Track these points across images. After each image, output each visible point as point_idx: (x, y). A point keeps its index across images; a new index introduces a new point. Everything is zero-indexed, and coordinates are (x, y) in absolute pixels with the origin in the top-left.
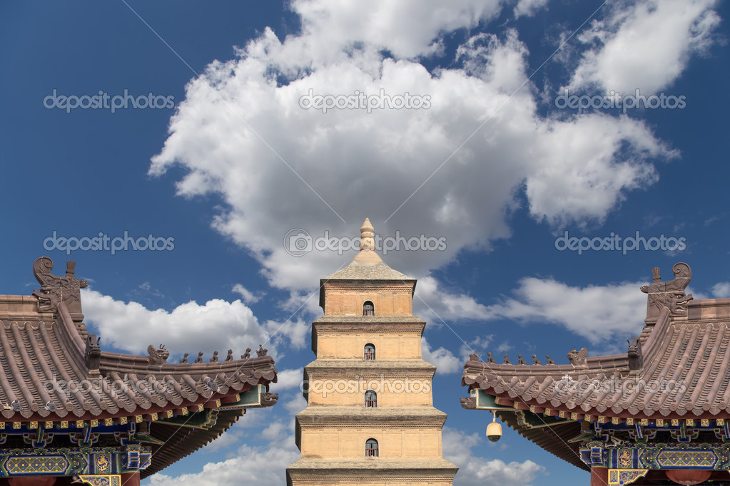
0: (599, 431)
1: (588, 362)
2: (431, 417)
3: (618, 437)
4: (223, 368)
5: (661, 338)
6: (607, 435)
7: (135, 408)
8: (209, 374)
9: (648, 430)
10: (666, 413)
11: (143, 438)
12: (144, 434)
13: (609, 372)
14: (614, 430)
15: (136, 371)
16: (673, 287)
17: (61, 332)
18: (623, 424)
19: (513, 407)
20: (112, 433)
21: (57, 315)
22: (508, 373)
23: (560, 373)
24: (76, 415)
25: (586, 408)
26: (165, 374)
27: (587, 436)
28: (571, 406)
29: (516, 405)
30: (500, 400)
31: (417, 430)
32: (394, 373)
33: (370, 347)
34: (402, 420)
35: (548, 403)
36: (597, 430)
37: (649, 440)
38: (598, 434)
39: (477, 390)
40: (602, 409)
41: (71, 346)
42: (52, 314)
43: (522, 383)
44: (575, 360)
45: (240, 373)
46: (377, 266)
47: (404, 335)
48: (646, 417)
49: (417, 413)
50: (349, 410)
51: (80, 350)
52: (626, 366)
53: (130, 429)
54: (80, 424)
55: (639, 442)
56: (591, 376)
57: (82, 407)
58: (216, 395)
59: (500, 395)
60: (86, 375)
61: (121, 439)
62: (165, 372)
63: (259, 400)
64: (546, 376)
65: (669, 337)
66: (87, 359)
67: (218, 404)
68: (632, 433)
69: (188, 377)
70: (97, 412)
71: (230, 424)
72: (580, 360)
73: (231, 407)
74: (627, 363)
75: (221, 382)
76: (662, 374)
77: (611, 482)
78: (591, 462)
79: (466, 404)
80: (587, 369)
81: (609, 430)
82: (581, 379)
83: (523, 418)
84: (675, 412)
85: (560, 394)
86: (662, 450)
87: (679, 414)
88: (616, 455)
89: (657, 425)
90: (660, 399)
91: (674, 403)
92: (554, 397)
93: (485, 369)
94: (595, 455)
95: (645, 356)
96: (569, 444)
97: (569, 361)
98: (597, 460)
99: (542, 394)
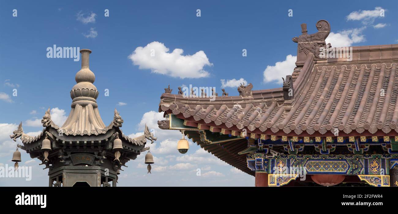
0: (261, 146)
1: (253, 94)
3: (275, 150)
5: (307, 76)
6: (268, 149)
9: (298, 145)
10: (311, 132)
13: (269, 102)
14: (272, 145)
16: (317, 38)
18: (279, 141)
19: (197, 128)
22: (193, 102)
23: (232, 102)
25: (252, 128)
27: (252, 149)
28: (240, 127)
29: (200, 126)
30: (188, 123)
35: (223, 125)
36: (260, 145)
37: (299, 152)
38: (261, 148)
39: (170, 115)
40: (263, 129)
43: (204, 110)
44: (244, 92)
48: (296, 135)
52: (281, 97)
55: (291, 154)
56: (256, 104)
59: (188, 119)
64: (221, 104)
65: (313, 75)
68: (286, 147)
72: (247, 92)
74: (282, 95)
76: (308, 103)
77: (270, 183)
78: (255, 168)
79: (162, 125)
80: (252, 99)
81: (269, 145)
82: (248, 106)
83: (205, 136)
84: (318, 131)
85: (232, 118)
86: (308, 160)
87: (321, 133)
88: (274, 163)
89: (305, 141)
90: (307, 122)
91: (317, 125)
92: (227, 120)
93: (177, 99)
94: (258, 163)
95: (296, 90)
96: (239, 155)
97: (239, 93)
98: (259, 167)
99: (219, 118)
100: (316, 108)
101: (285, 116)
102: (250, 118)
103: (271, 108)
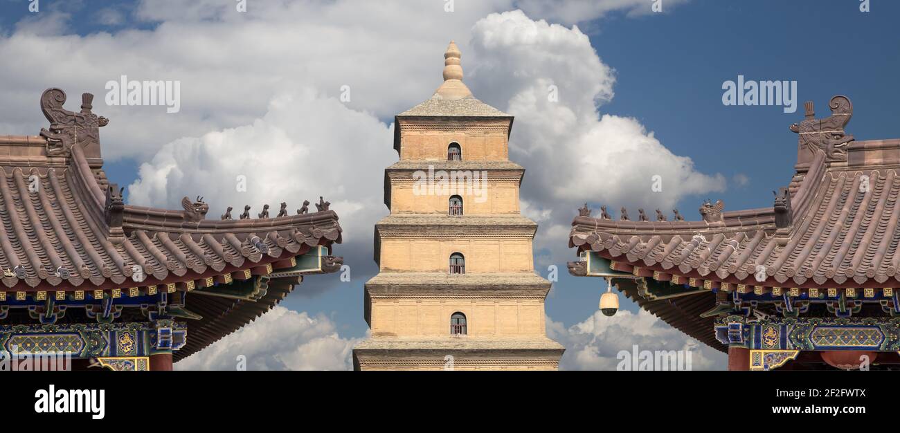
0: (738, 303)
1: (725, 218)
2: (532, 286)
3: (762, 311)
4: (274, 225)
5: (815, 188)
6: (749, 308)
7: (166, 274)
8: (257, 233)
9: (799, 301)
10: (820, 281)
11: (176, 311)
12: (178, 306)
13: (751, 230)
14: (757, 302)
15: (168, 229)
16: (831, 125)
17: (75, 181)
18: (768, 295)
19: (632, 274)
20: (138, 306)
21: (70, 160)
22: (626, 231)
23: (691, 231)
24: (94, 283)
25: (723, 274)
26: (204, 233)
27: (724, 309)
28: (703, 272)
29: (636, 271)
30: (617, 265)
31: (513, 302)
32: (486, 232)
33: (456, 199)
34: (495, 290)
35: (676, 269)
36: (737, 301)
37: (800, 313)
38: (737, 306)
40: (742, 276)
41: (88, 198)
42: (64, 159)
43: (643, 244)
44: (709, 216)
45: (296, 232)
46: (465, 99)
47: (499, 185)
48: (796, 286)
49: (514, 281)
50: (430, 277)
51: (98, 203)
52: (771, 222)
53: (160, 301)
54: (99, 295)
55: (788, 316)
56: (729, 235)
57: (101, 273)
58: (266, 258)
59: (616, 259)
60: (106, 233)
61: (150, 312)
62: (203, 231)
63: (320, 265)
64: (673, 235)
65: (825, 187)
66: (107, 213)
67: (269, 269)
68: (780, 305)
69: (232, 236)
70: (119, 280)
71: (284, 294)
72: (715, 215)
73: (281, 273)
74: (773, 219)
75: (274, 243)
76: (816, 233)
77: (754, 365)
78: (728, 341)
79: (574, 269)
80: (723, 226)
81: (751, 301)
82: (716, 238)
83: (645, 287)
84: (832, 279)
85: (691, 257)
86: (816, 327)
87: (837, 282)
88: (760, 332)
89: (810, 296)
90: (814, 264)
91: (831, 268)
92: (682, 261)
93: (598, 226)
94: (733, 332)
95: (796, 211)
96: (701, 319)
97: (701, 216)
98: (735, 338)
99: (668, 257)
100: (829, 241)
101: (777, 255)
102: (720, 258)
103: (755, 240)
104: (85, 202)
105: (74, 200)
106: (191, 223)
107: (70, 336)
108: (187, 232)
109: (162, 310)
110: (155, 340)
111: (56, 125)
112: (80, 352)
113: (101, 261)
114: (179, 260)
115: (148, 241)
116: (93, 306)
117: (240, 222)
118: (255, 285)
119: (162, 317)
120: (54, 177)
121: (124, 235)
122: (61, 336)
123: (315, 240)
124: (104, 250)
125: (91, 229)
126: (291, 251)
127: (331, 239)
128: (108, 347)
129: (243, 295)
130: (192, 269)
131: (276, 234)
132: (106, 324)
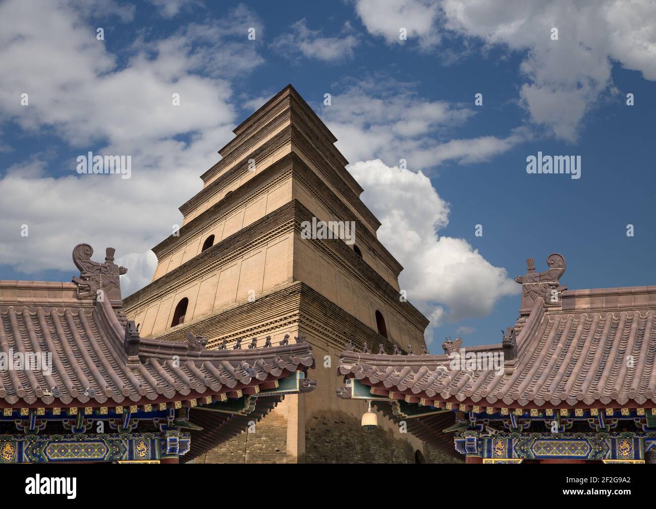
4: (261, 354)
7: (174, 394)
8: (247, 360)
11: (182, 424)
12: (183, 420)
17: (100, 319)
20: (151, 419)
21: (97, 301)
24: (116, 401)
26: (204, 361)
41: (111, 332)
42: (92, 301)
45: (279, 360)
51: (119, 337)
53: (169, 415)
54: (119, 410)
57: (121, 393)
58: (255, 381)
60: (125, 361)
61: (161, 424)
62: (204, 359)
63: (298, 387)
66: (127, 345)
67: (257, 390)
69: (227, 363)
70: (136, 398)
71: (269, 410)
73: (269, 393)
75: (261, 369)
104: (108, 336)
105: (100, 334)
106: (194, 352)
107: (96, 444)
108: (191, 360)
109: (171, 422)
110: (165, 447)
111: (85, 273)
112: (105, 457)
113: (121, 383)
114: (184, 382)
115: (159, 367)
116: (115, 419)
117: (233, 351)
118: (246, 402)
119: (170, 429)
120: (83, 316)
121: (140, 362)
122: (89, 444)
123: (294, 366)
124: (123, 374)
125: (113, 357)
126: (275, 375)
127: (307, 365)
128: (127, 453)
129: (235, 411)
130: (194, 389)
131: (262, 361)
132: (126, 434)
